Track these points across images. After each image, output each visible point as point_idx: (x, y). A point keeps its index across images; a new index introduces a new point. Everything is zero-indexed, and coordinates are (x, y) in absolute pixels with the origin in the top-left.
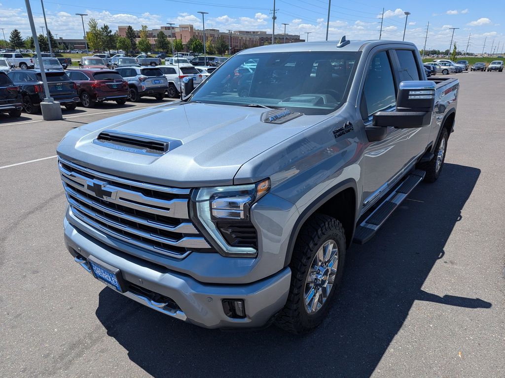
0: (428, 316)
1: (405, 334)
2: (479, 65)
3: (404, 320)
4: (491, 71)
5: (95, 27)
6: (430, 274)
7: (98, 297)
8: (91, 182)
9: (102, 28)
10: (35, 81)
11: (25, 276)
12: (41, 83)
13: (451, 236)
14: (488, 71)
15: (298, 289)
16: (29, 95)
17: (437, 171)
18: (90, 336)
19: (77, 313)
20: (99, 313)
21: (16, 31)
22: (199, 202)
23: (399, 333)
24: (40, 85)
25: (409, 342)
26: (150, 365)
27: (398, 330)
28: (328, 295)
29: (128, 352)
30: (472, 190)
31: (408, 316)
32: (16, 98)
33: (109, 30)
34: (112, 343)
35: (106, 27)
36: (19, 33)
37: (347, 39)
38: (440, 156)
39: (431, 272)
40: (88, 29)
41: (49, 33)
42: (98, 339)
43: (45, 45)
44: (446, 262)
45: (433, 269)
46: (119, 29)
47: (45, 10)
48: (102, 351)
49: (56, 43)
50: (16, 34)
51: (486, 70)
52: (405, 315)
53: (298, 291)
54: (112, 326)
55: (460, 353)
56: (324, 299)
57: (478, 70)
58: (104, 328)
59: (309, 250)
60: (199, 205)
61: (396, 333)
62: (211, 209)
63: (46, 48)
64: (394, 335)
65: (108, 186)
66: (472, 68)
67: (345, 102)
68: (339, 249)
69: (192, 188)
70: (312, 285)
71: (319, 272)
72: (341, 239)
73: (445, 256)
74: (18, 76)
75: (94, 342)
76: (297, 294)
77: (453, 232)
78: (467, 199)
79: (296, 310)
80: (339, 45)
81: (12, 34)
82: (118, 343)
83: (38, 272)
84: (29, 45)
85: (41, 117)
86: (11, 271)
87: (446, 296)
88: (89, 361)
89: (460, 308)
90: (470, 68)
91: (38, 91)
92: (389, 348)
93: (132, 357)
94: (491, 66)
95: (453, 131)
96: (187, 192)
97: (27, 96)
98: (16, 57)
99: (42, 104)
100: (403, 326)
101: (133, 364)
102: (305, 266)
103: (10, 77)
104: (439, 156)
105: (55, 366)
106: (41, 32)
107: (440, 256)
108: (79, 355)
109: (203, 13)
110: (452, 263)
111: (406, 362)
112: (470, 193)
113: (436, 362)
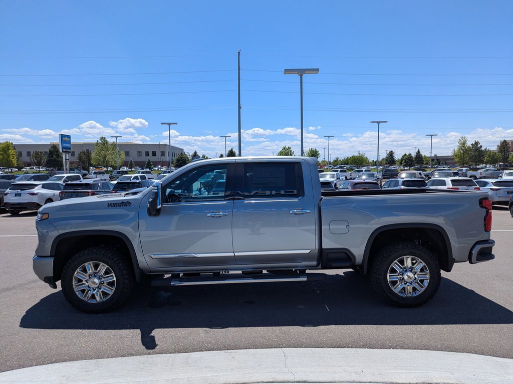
5: (464, 144)
9: (472, 144)
21: (391, 151)
33: (479, 146)
36: (394, 153)
40: (458, 146)
50: (391, 154)
81: (388, 154)
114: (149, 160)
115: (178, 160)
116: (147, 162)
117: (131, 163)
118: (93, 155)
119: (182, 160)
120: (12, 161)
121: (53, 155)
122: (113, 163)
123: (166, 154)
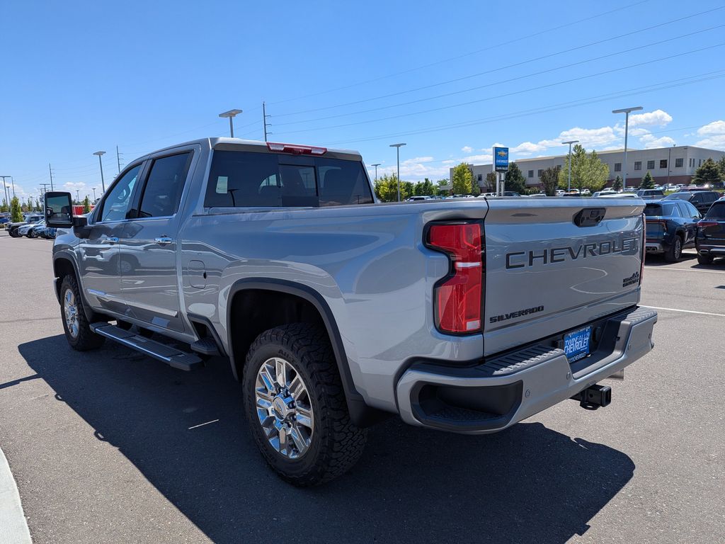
114: (648, 175)
115: (701, 173)
116: (644, 178)
117: (617, 181)
118: (562, 174)
119: (708, 172)
120: (466, 187)
121: (510, 177)
122: (590, 184)
123: (687, 163)
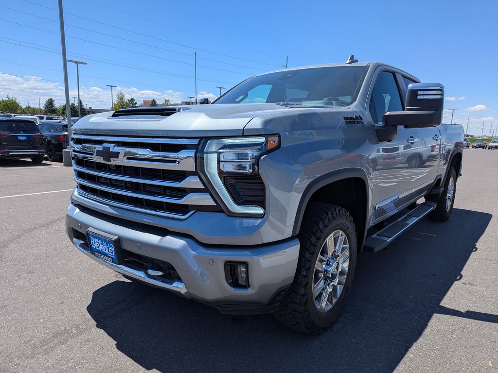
0: (449, 328)
1: (426, 342)
2: (480, 143)
3: (424, 330)
4: (491, 149)
5: (122, 99)
6: (449, 293)
7: (92, 295)
8: (100, 148)
9: (129, 100)
10: (61, 131)
11: (19, 275)
12: (66, 133)
13: (467, 263)
14: (489, 149)
15: (306, 270)
16: (53, 144)
17: (448, 210)
18: (77, 327)
19: (67, 307)
20: (90, 309)
21: (51, 99)
22: (207, 153)
23: (419, 341)
24: (65, 135)
25: (430, 350)
26: (139, 355)
27: (418, 338)
28: (338, 296)
29: (116, 343)
30: (486, 228)
31: (428, 327)
32: (41, 145)
33: (134, 102)
34: (101, 334)
35: (132, 100)
36: (54, 101)
37: (355, 58)
38: (450, 195)
39: (450, 291)
40: (116, 100)
41: (80, 102)
42: (85, 330)
43: (75, 112)
44: (465, 284)
45: (451, 288)
46: (144, 102)
47: (80, 84)
48: (88, 341)
49: (85, 112)
50: (50, 102)
51: (487, 148)
52: (424, 326)
53: (306, 273)
54: (102, 320)
55: (490, 362)
56: (334, 300)
57: (479, 147)
58: (93, 321)
59: (319, 231)
60: (207, 157)
61: (416, 341)
62: (219, 162)
63: (76, 114)
64: (413, 343)
65: (117, 148)
66: (473, 146)
67: (355, 101)
68: (350, 246)
69: (202, 138)
70: (321, 275)
71: (329, 264)
72: (352, 234)
73: (463, 278)
74: (45, 127)
75: (80, 332)
76: (305, 277)
77: (469, 260)
78: (481, 235)
79: (303, 296)
80: (348, 62)
81: (47, 102)
82: (107, 334)
83: (33, 273)
84: (61, 112)
85: (62, 164)
86: (6, 271)
87: (468, 312)
88: (73, 348)
89: (485, 322)
90: (471, 145)
91: (63, 140)
92: (408, 354)
93: (119, 347)
94: (491, 144)
95: (461, 175)
96: (196, 142)
97: (52, 145)
98: (47, 119)
99: (64, 151)
100: (423, 335)
101: (120, 353)
102: (315, 246)
103: (40, 127)
104: (448, 195)
105: (34, 351)
106: (74, 101)
107: (457, 279)
108: (62, 343)
109: (220, 88)
110: (472, 284)
111: (429, 367)
112: (484, 231)
113: (463, 369)
